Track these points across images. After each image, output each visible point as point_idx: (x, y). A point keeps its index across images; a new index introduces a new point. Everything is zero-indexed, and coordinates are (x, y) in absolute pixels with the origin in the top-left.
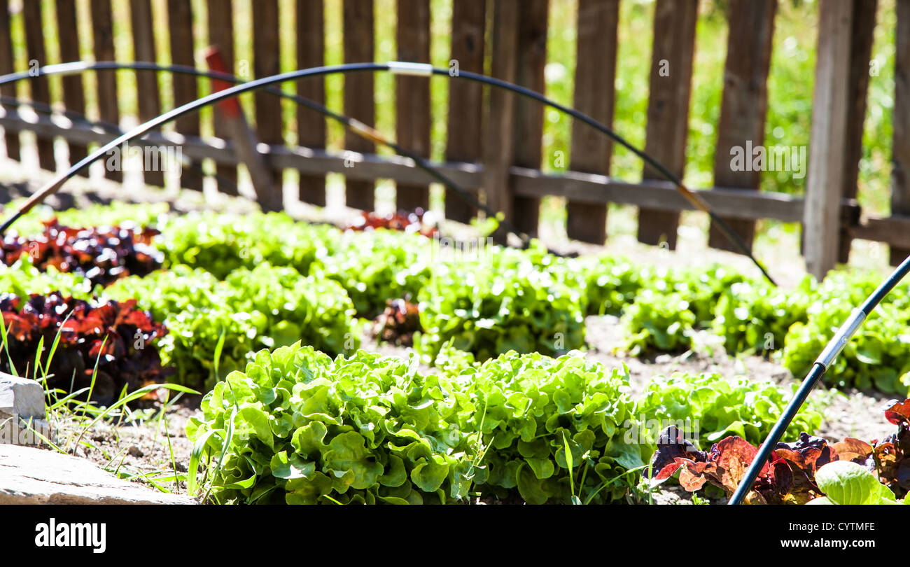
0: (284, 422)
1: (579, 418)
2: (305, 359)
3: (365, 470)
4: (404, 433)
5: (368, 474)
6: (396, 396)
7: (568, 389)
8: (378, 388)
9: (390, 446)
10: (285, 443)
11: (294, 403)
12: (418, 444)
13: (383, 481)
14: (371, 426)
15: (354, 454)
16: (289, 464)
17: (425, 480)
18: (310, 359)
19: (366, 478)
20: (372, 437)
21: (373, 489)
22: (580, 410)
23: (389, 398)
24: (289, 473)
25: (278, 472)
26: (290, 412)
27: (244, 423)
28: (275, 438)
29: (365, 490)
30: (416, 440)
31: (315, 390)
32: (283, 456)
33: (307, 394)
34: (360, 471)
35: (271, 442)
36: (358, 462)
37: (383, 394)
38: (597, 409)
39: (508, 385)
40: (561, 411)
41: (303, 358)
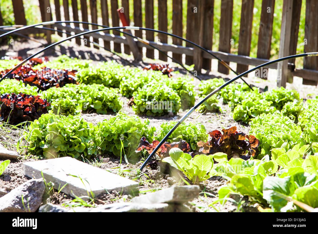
0: (45, 133)
1: (130, 133)
2: (52, 117)
3: (64, 146)
4: (74, 137)
5: (65, 147)
6: (75, 127)
7: (129, 126)
8: (71, 125)
9: (71, 140)
10: (44, 139)
11: (47, 128)
12: (78, 140)
13: (69, 149)
14: (66, 135)
15: (62, 142)
16: (44, 144)
17: (79, 149)
18: (53, 117)
19: (64, 148)
20: (66, 138)
21: (66, 151)
22: (130, 131)
23: (73, 128)
24: (44, 146)
25: (41, 146)
26: (46, 131)
27: (35, 133)
28: (42, 137)
29: (64, 151)
30: (77, 139)
31: (53, 125)
32: (43, 142)
33: (51, 126)
34: (63, 147)
35: (41, 138)
36: (62, 144)
37: (72, 127)
38: (134, 131)
39: (113, 124)
40: (125, 132)
41: (51, 117)
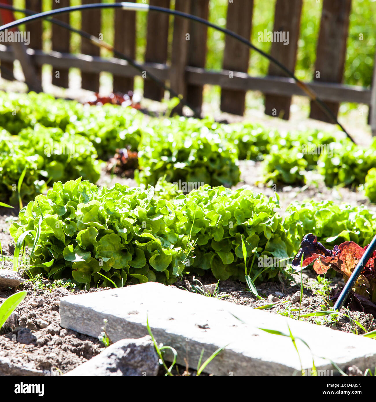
0: (71, 227)
1: (249, 227)
2: (85, 188)
3: (121, 257)
4: (145, 235)
5: (123, 260)
6: (139, 212)
7: (243, 210)
8: (129, 207)
9: (137, 243)
10: (72, 240)
11: (78, 215)
12: (153, 242)
13: (132, 264)
14: (125, 230)
15: (115, 247)
16: (74, 252)
17: (158, 264)
18: (87, 188)
19: (121, 262)
20: (126, 237)
21: (125, 269)
22: (250, 222)
23: (136, 213)
24: (74, 258)
25: (68, 257)
26: (75, 220)
27: (47, 227)
28: (66, 236)
29: (121, 270)
30: (152, 239)
31: (91, 208)
32: (71, 247)
33: (86, 210)
34: (118, 258)
35: (63, 239)
36: (116, 253)
37: (132, 211)
38: (261, 222)
39: (206, 206)
40: (238, 223)
41: (83, 188)
